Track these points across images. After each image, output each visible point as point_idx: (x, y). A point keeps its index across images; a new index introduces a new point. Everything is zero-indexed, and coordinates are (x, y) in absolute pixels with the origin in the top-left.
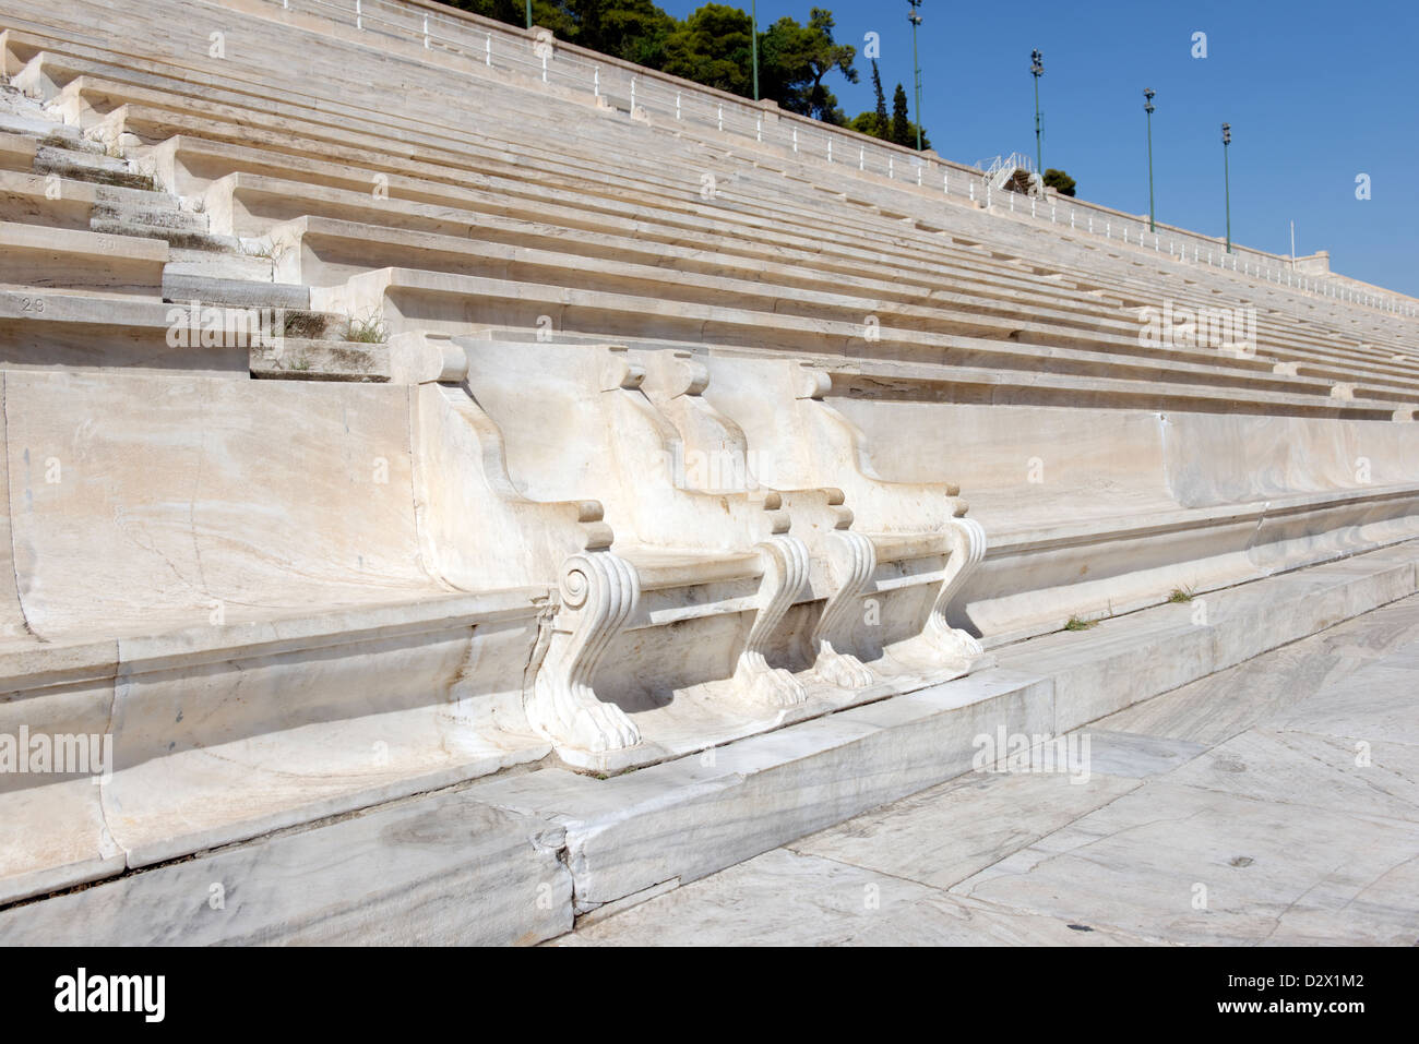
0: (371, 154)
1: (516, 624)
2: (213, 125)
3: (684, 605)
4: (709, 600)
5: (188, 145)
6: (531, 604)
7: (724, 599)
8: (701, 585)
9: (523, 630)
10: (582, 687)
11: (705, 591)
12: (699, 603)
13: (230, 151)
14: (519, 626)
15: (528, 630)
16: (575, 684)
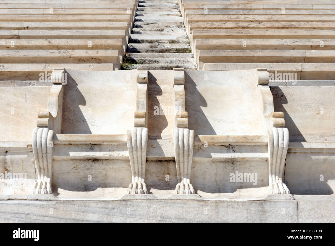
0: (298, 23)
1: (23, 153)
2: (224, 24)
3: (88, 151)
4: (101, 151)
5: (197, 33)
6: (26, 146)
7: (110, 151)
8: (98, 145)
9: (26, 156)
10: (45, 177)
11: (100, 147)
12: (96, 151)
13: (214, 32)
14: (24, 154)
15: (28, 156)
16: (42, 176)
